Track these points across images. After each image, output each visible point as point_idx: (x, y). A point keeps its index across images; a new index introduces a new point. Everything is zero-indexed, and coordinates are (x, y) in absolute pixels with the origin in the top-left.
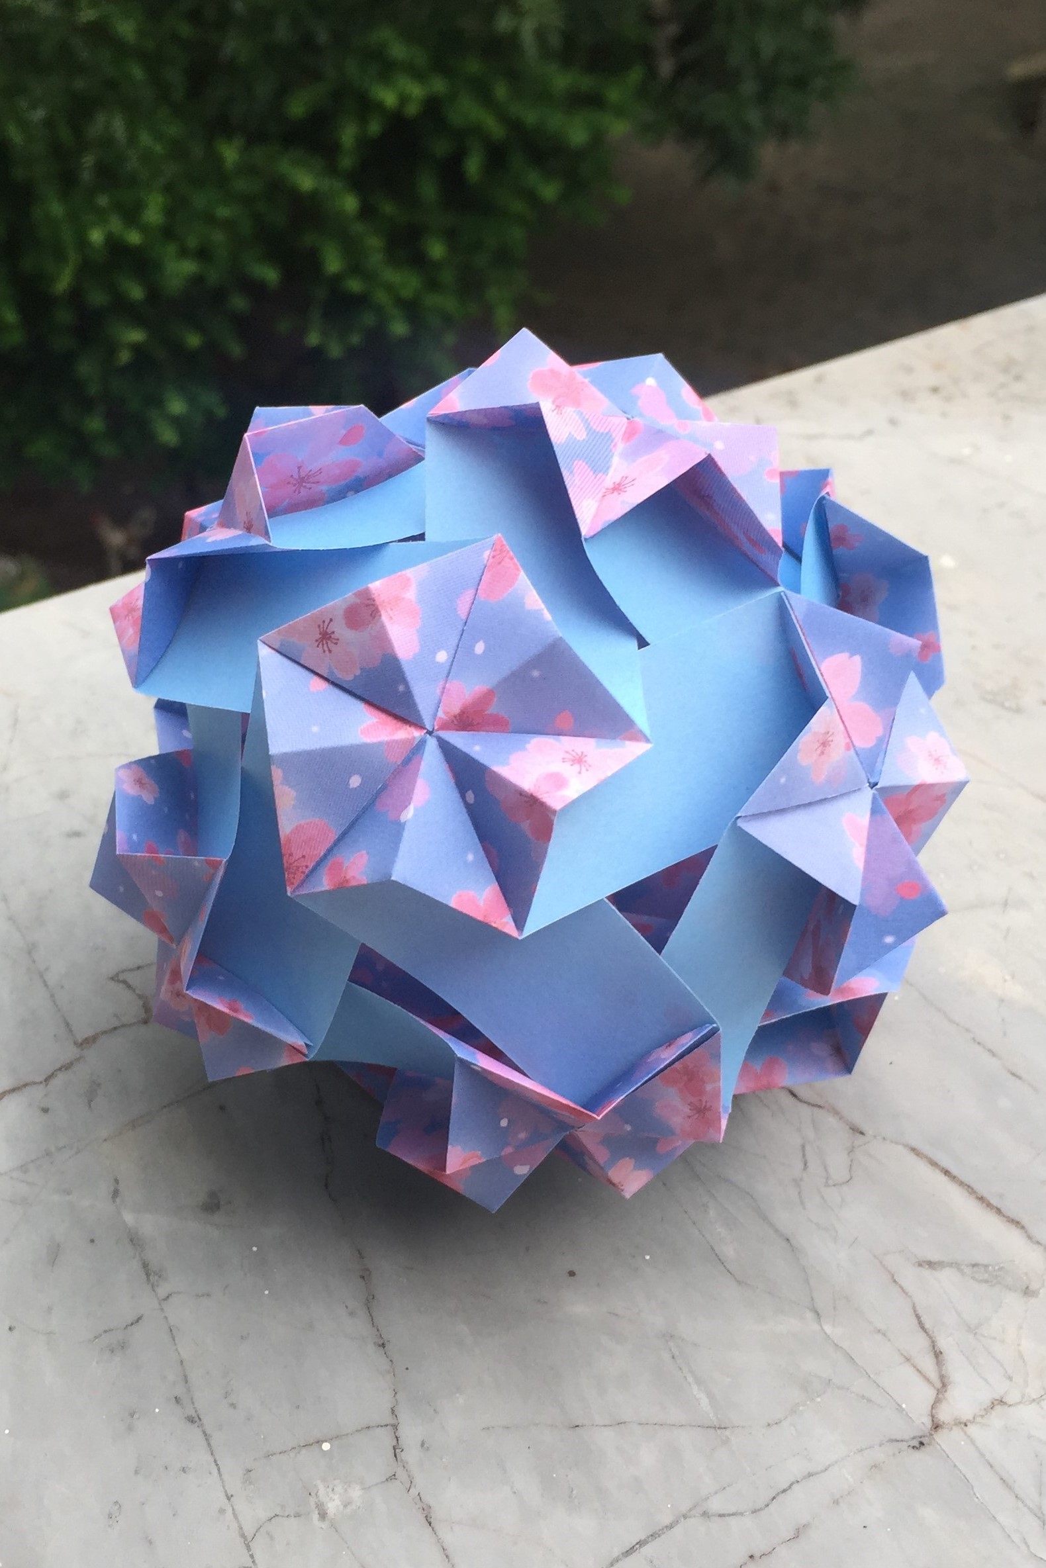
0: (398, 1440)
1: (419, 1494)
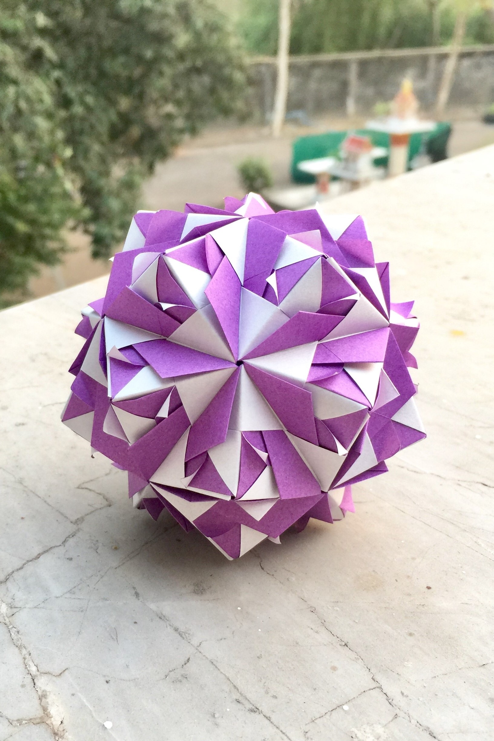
0: (386, 695)
1: (418, 722)
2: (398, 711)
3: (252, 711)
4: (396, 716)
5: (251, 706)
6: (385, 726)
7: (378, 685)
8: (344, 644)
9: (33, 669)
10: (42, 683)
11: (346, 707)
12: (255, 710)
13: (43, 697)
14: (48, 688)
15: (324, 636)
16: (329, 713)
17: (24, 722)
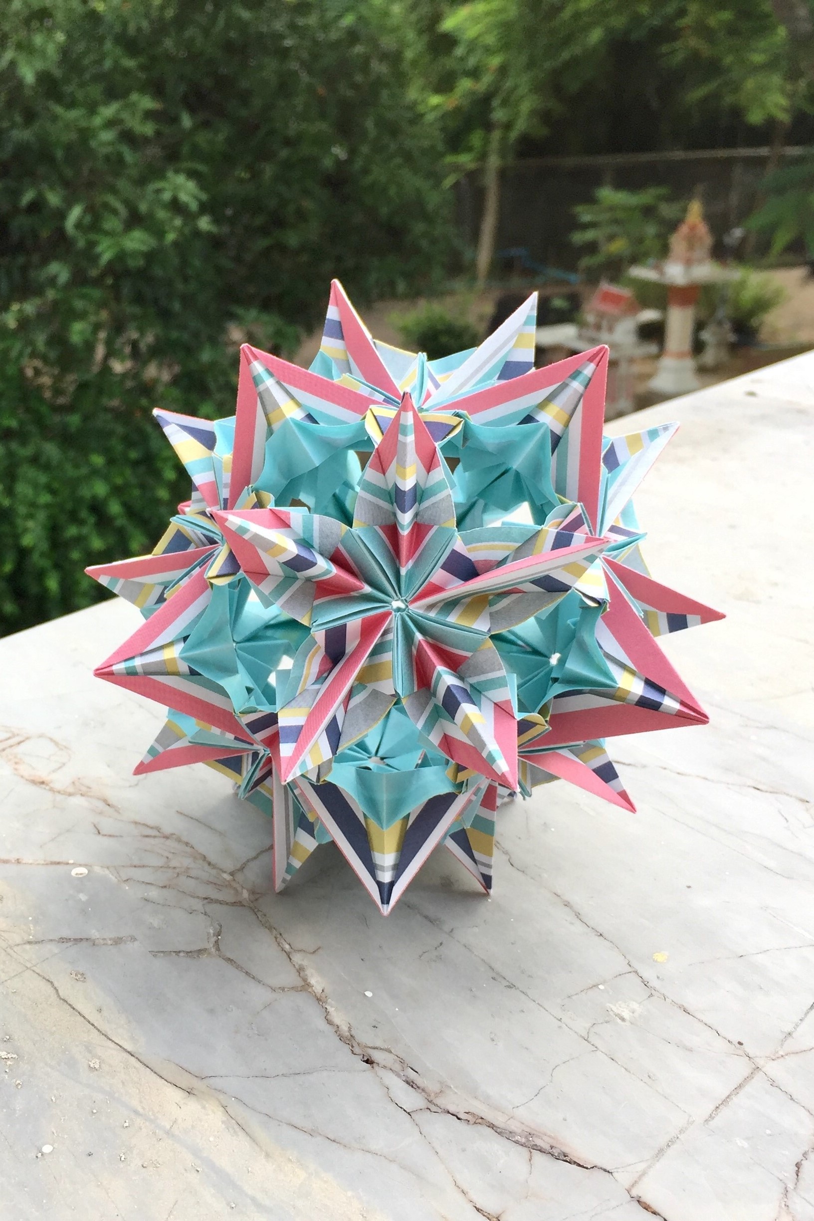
2: (653, 992)
3: (509, 987)
4: (651, 995)
5: (508, 984)
6: (640, 1003)
7: (633, 970)
8: (599, 934)
9: (287, 947)
10: (297, 958)
11: (601, 987)
12: (512, 986)
13: (300, 970)
14: (305, 963)
15: (578, 928)
16: (585, 991)
17: (286, 989)
